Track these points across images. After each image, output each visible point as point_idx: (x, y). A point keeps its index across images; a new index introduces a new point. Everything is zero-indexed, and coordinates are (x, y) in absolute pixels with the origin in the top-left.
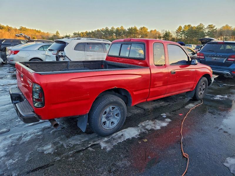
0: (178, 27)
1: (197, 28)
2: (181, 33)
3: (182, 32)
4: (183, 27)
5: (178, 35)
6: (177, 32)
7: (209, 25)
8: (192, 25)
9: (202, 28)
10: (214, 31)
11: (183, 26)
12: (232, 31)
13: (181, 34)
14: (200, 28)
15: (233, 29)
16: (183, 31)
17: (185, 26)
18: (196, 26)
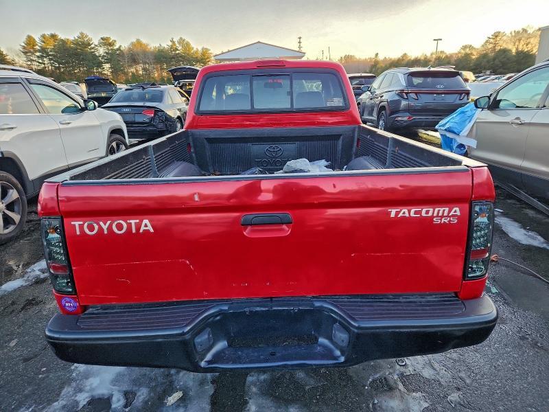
0: (24, 39)
1: (76, 43)
2: (38, 54)
3: (39, 51)
4: (37, 40)
5: (32, 60)
6: (25, 53)
7: (102, 39)
8: (62, 36)
9: (89, 45)
10: (118, 53)
11: (37, 38)
12: (152, 53)
13: (38, 57)
14: (83, 43)
15: (151, 50)
16: (43, 50)
17: (43, 36)
18: (72, 38)
